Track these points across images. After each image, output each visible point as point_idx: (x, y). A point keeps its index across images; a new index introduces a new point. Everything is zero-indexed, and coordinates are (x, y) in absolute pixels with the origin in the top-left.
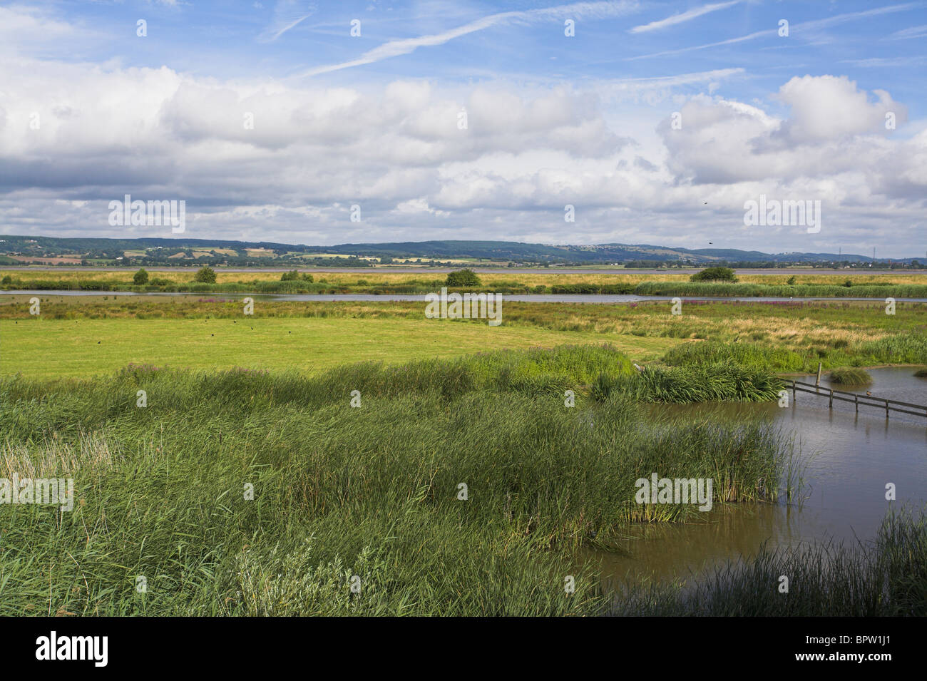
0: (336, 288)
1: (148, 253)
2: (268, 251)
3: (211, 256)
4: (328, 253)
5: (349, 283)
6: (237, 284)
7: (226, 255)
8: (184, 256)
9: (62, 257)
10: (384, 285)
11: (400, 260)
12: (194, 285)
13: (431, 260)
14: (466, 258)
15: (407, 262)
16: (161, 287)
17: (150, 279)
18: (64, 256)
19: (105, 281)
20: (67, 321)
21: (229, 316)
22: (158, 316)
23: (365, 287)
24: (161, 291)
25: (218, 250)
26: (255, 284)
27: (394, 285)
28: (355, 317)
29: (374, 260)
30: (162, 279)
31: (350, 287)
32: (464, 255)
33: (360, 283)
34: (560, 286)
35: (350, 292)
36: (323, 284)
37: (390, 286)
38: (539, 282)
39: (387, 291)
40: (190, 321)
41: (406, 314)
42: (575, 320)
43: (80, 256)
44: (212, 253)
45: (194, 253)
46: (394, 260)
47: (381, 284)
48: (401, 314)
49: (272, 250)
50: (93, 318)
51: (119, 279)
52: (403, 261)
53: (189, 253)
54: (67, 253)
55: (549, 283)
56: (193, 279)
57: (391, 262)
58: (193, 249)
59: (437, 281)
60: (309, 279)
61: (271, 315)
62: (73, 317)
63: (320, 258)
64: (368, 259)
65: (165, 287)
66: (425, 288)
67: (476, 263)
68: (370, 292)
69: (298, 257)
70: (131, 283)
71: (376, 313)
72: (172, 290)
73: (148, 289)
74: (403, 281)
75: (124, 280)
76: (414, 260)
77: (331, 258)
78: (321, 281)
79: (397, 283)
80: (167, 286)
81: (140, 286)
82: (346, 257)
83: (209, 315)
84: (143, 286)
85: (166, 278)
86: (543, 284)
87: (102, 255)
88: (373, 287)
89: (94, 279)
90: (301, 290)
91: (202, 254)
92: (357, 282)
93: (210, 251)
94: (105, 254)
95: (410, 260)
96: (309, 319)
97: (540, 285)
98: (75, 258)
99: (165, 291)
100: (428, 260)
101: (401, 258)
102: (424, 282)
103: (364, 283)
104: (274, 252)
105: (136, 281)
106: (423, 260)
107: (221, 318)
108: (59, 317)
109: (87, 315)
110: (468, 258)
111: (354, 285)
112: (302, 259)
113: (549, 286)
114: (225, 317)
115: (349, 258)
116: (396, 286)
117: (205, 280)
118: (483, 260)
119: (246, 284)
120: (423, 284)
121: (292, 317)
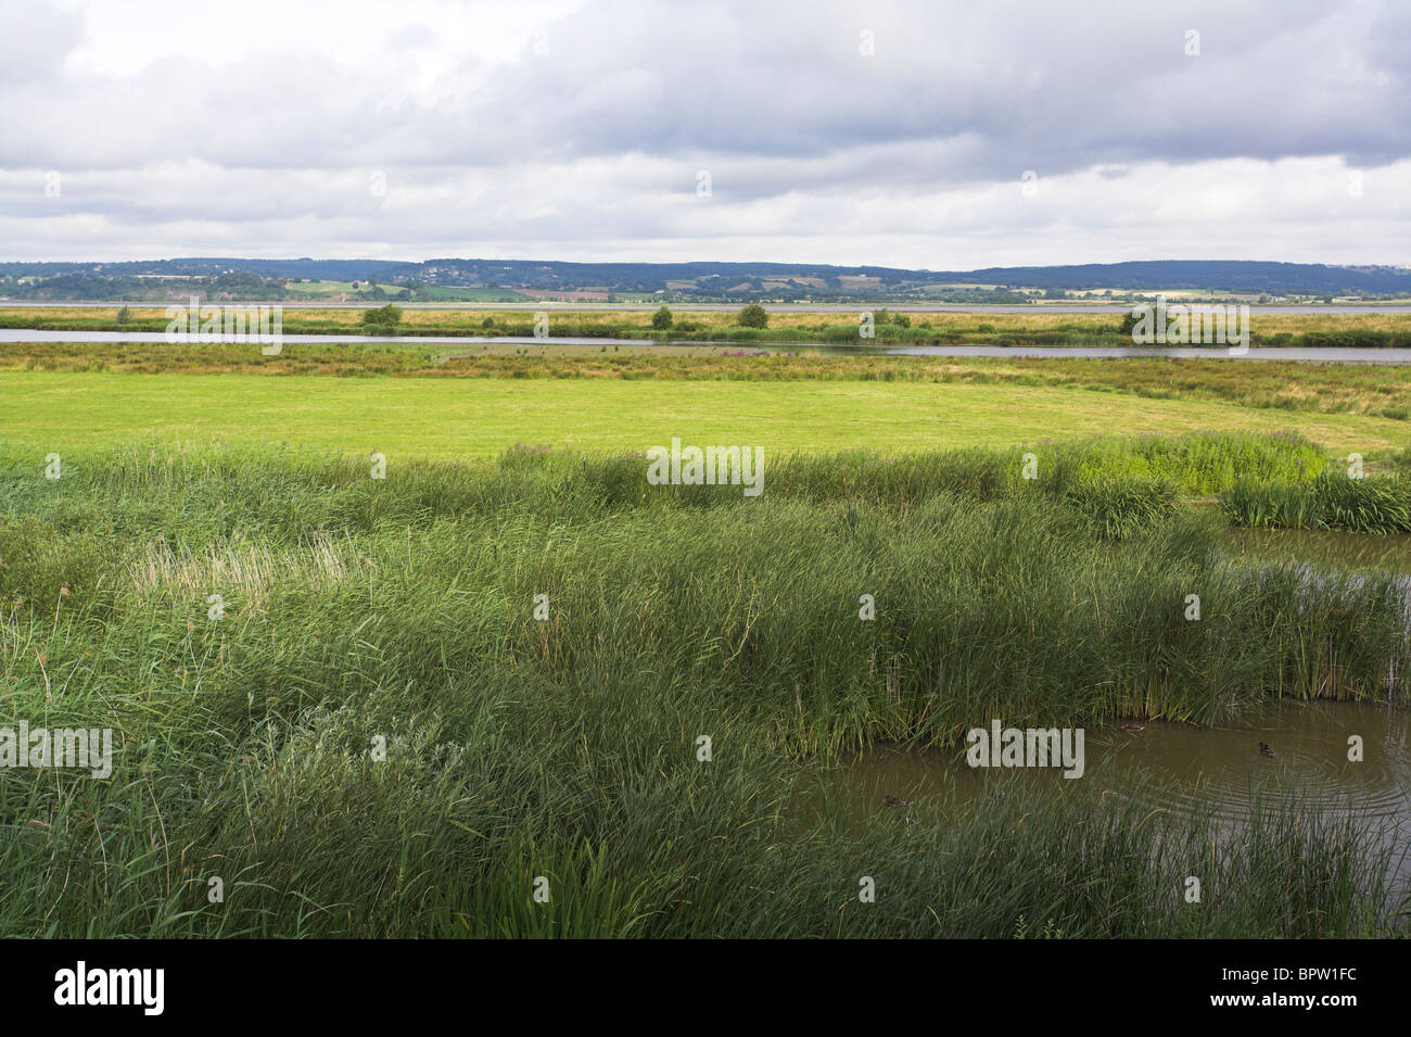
0: (942, 336)
1: (699, 284)
2: (873, 279)
3: (788, 287)
4: (964, 282)
5: (966, 328)
6: (795, 330)
7: (810, 286)
8: (750, 289)
9: (583, 290)
10: (1020, 332)
11: (1077, 293)
12: (735, 330)
13: (1128, 292)
14: (1187, 288)
15: (1088, 296)
16: (688, 334)
17: (675, 321)
18: (586, 288)
19: (614, 325)
20: (528, 381)
21: (749, 378)
22: (649, 375)
23: (989, 336)
24: (688, 339)
25: (798, 280)
26: (822, 330)
27: (1035, 332)
28: (936, 382)
29: (1037, 293)
30: (691, 321)
31: (966, 336)
32: (1183, 285)
33: (982, 330)
34: (1317, 335)
35: (965, 342)
36: (923, 330)
37: (1029, 334)
38: (1283, 328)
39: (1022, 342)
40: (691, 384)
41: (1018, 377)
42: (1296, 392)
43: (606, 289)
44: (790, 282)
45: (764, 284)
46: (1067, 293)
47: (1015, 331)
48: (1009, 379)
49: (878, 279)
50: (561, 377)
51: (634, 322)
52: (1083, 294)
53: (757, 284)
54: (590, 284)
55: (1298, 329)
56: (735, 322)
57: (1062, 296)
58: (763, 277)
59: (1107, 326)
60: (903, 322)
61: (810, 377)
62: (536, 376)
63: (951, 290)
64: (1026, 291)
65: (694, 334)
66: (1082, 336)
67: (1204, 297)
68: (994, 343)
69: (918, 289)
70: (649, 327)
71: (970, 375)
72: (703, 338)
73: (671, 337)
74: (1051, 326)
75: (641, 324)
76: (1101, 292)
77: (967, 290)
78: (923, 326)
79: (1042, 329)
80: (698, 331)
81: (660, 332)
82: (992, 288)
83: (721, 375)
84: (664, 332)
85: (698, 320)
86: (1288, 332)
87: (636, 287)
88: (1000, 334)
89: (601, 321)
90: (888, 339)
91: (777, 284)
92: (977, 328)
93: (786, 280)
94: (640, 286)
95: (1094, 292)
96: (865, 384)
97: (1283, 332)
98: (601, 291)
99: (693, 339)
100: (1122, 293)
101: (1079, 289)
102: (1086, 327)
103: (989, 329)
104: (881, 282)
105: (656, 324)
106: (1115, 293)
107: (737, 380)
108: (518, 375)
109: (555, 373)
110: (1192, 288)
111: (973, 332)
112: (922, 291)
113: (1298, 334)
114: (743, 379)
115: (996, 289)
116: (1039, 334)
117: (753, 324)
118: (1215, 292)
119: (809, 329)
120: (1082, 331)
121: (841, 379)
